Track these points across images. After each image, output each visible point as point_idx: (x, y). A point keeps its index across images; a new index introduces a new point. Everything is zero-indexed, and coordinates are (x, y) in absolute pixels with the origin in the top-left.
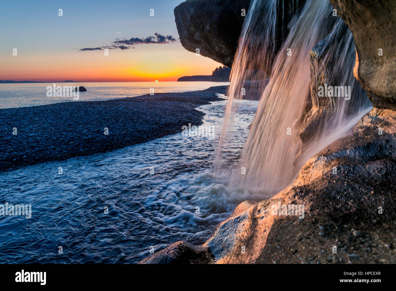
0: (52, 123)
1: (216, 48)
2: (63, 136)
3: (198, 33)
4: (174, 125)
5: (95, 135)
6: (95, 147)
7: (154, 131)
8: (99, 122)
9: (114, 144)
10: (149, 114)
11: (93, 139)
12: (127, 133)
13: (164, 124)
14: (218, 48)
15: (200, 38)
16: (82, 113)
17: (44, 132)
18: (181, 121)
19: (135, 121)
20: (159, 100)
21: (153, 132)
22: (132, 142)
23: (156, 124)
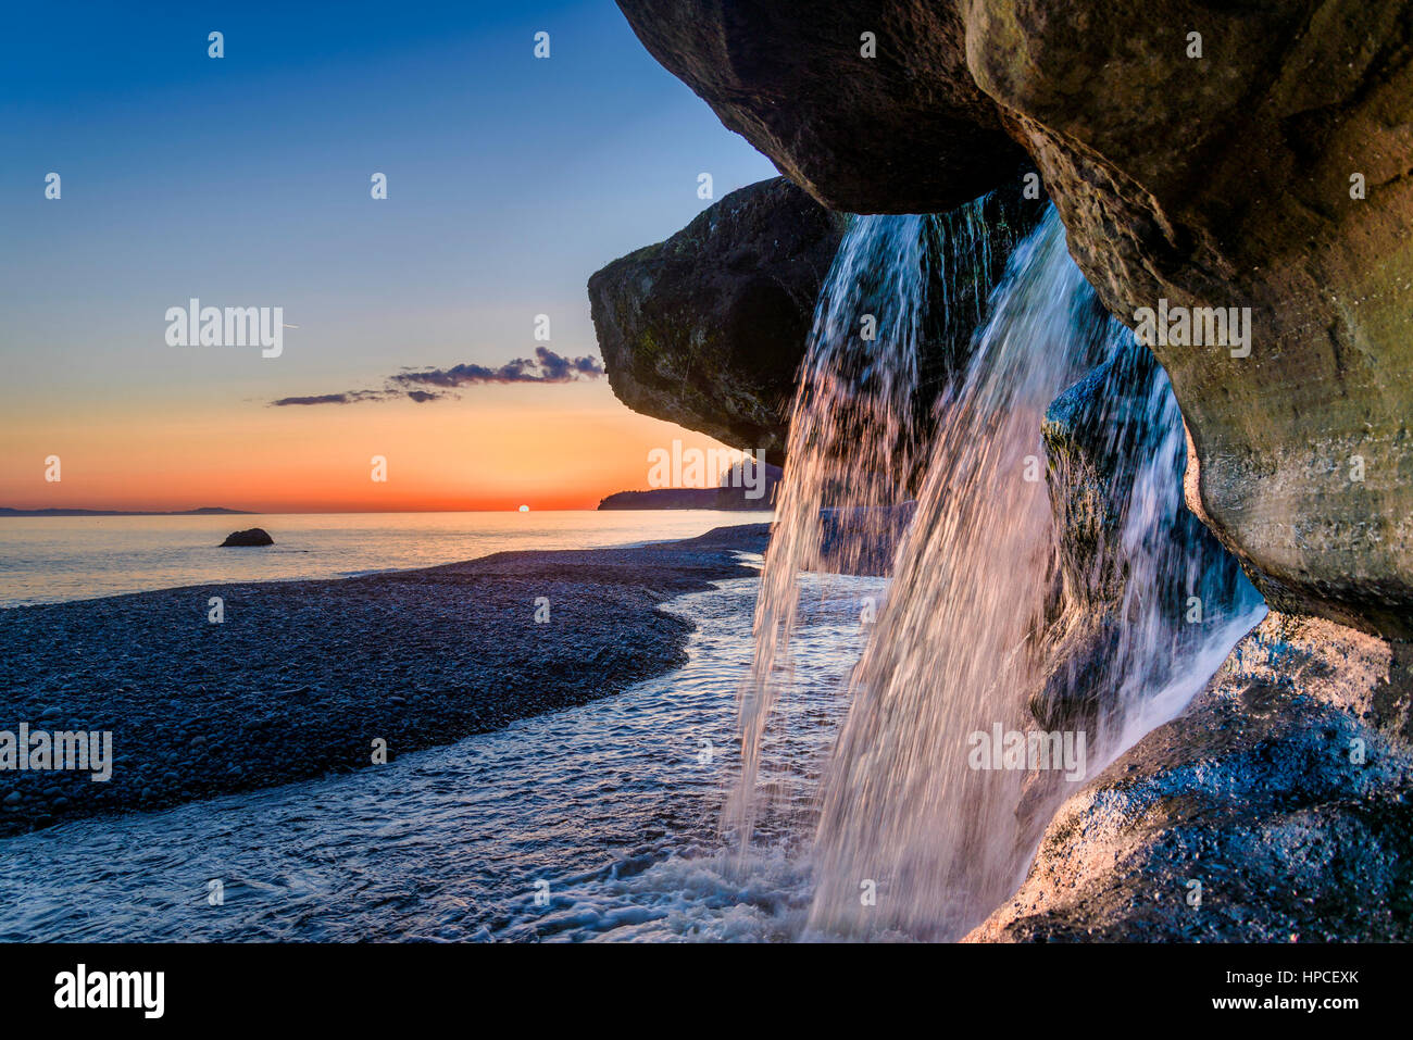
0: (132, 665)
1: (730, 404)
2: (172, 716)
3: (669, 355)
4: (584, 667)
5: (290, 708)
6: (285, 758)
7: (510, 691)
8: (310, 658)
9: (357, 745)
10: (493, 627)
11: (284, 724)
12: (410, 702)
13: (547, 664)
14: (736, 405)
15: (676, 370)
16: (248, 627)
17: (101, 699)
18: (606, 651)
19: (441, 657)
20: (531, 576)
21: (505, 696)
22: (427, 733)
23: (518, 664)
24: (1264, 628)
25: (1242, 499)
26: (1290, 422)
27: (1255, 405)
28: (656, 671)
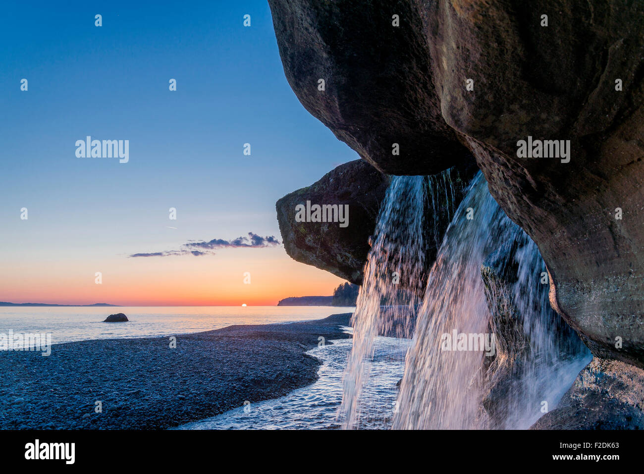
0: (58, 378)
1: (339, 257)
2: (75, 403)
3: (312, 236)
4: (270, 382)
5: (130, 400)
6: (127, 425)
7: (235, 393)
8: (141, 376)
9: (161, 419)
10: (228, 361)
11: (128, 408)
12: (187, 398)
13: (252, 380)
14: (342, 258)
15: (314, 242)
16: (114, 360)
17: (43, 394)
18: (280, 374)
19: (203, 376)
20: (246, 337)
21: (232, 395)
22: (194, 414)
23: (239, 380)
24: (592, 365)
25: (576, 304)
26: (595, 268)
27: (578, 260)
28: (304, 384)
